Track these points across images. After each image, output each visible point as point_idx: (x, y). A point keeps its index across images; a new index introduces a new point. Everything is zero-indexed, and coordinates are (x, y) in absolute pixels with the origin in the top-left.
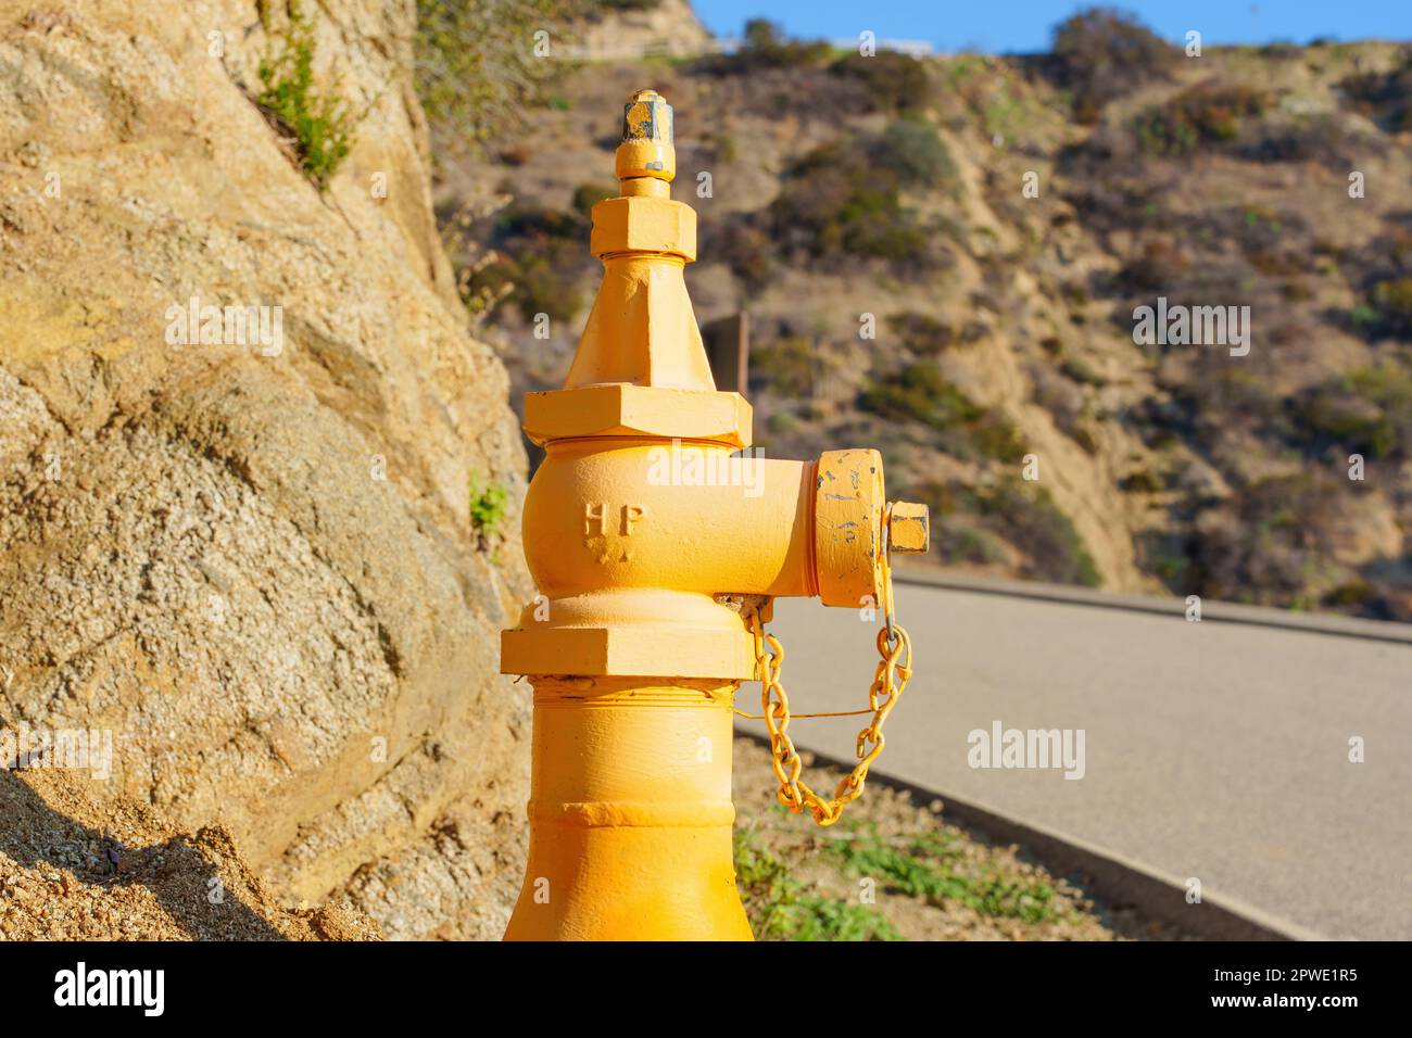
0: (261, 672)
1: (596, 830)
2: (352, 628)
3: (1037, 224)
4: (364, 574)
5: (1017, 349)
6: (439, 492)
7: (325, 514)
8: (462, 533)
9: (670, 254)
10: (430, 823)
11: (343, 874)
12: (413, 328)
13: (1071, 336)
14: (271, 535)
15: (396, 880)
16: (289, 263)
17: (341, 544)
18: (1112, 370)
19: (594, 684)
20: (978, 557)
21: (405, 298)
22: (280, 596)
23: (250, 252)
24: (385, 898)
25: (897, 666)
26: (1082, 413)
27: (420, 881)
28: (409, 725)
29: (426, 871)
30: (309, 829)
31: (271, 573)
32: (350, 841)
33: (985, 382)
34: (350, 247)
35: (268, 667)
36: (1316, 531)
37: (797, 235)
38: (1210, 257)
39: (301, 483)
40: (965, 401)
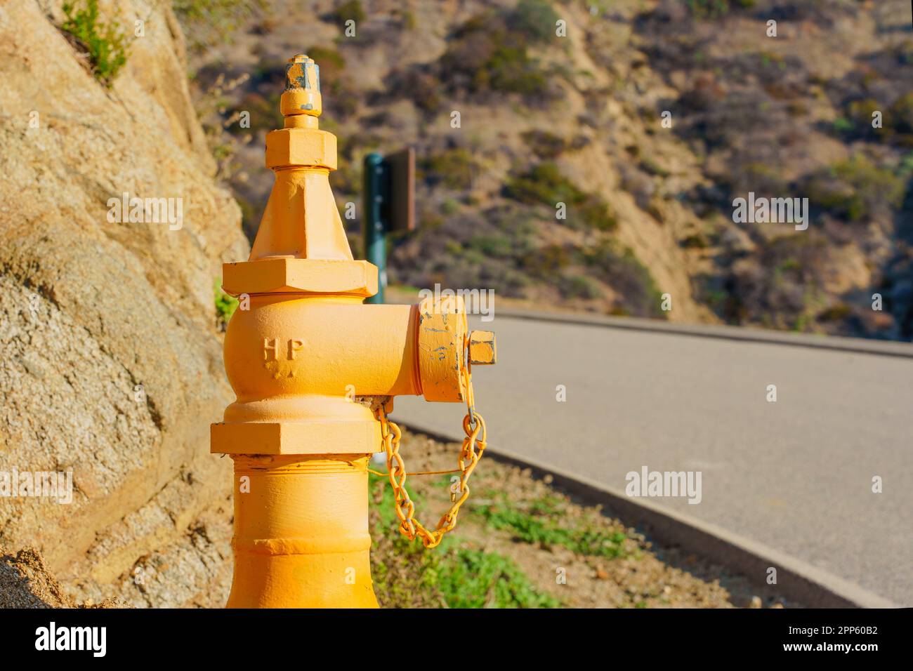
0: (66, 432)
1: (277, 557)
2: (128, 399)
3: (622, 68)
4: (136, 362)
5: (609, 153)
6: (193, 295)
7: (108, 322)
8: (210, 322)
9: (319, 167)
10: (187, 526)
11: (128, 564)
12: (172, 182)
13: (646, 144)
14: (71, 338)
15: (164, 566)
16: (84, 142)
17: (119, 342)
18: (674, 166)
19: (273, 460)
20: (585, 295)
21: (167, 162)
22: (78, 379)
23: (57, 136)
24: (157, 579)
25: (476, 440)
26: (654, 195)
27: (181, 566)
28: (170, 461)
29: (184, 559)
30: (103, 535)
31: (72, 364)
32: (131, 542)
33: (588, 176)
34: (127, 129)
35: (71, 428)
36: (812, 272)
37: (459, 79)
38: (739, 88)
39: (90, 302)
40: (575, 189)
